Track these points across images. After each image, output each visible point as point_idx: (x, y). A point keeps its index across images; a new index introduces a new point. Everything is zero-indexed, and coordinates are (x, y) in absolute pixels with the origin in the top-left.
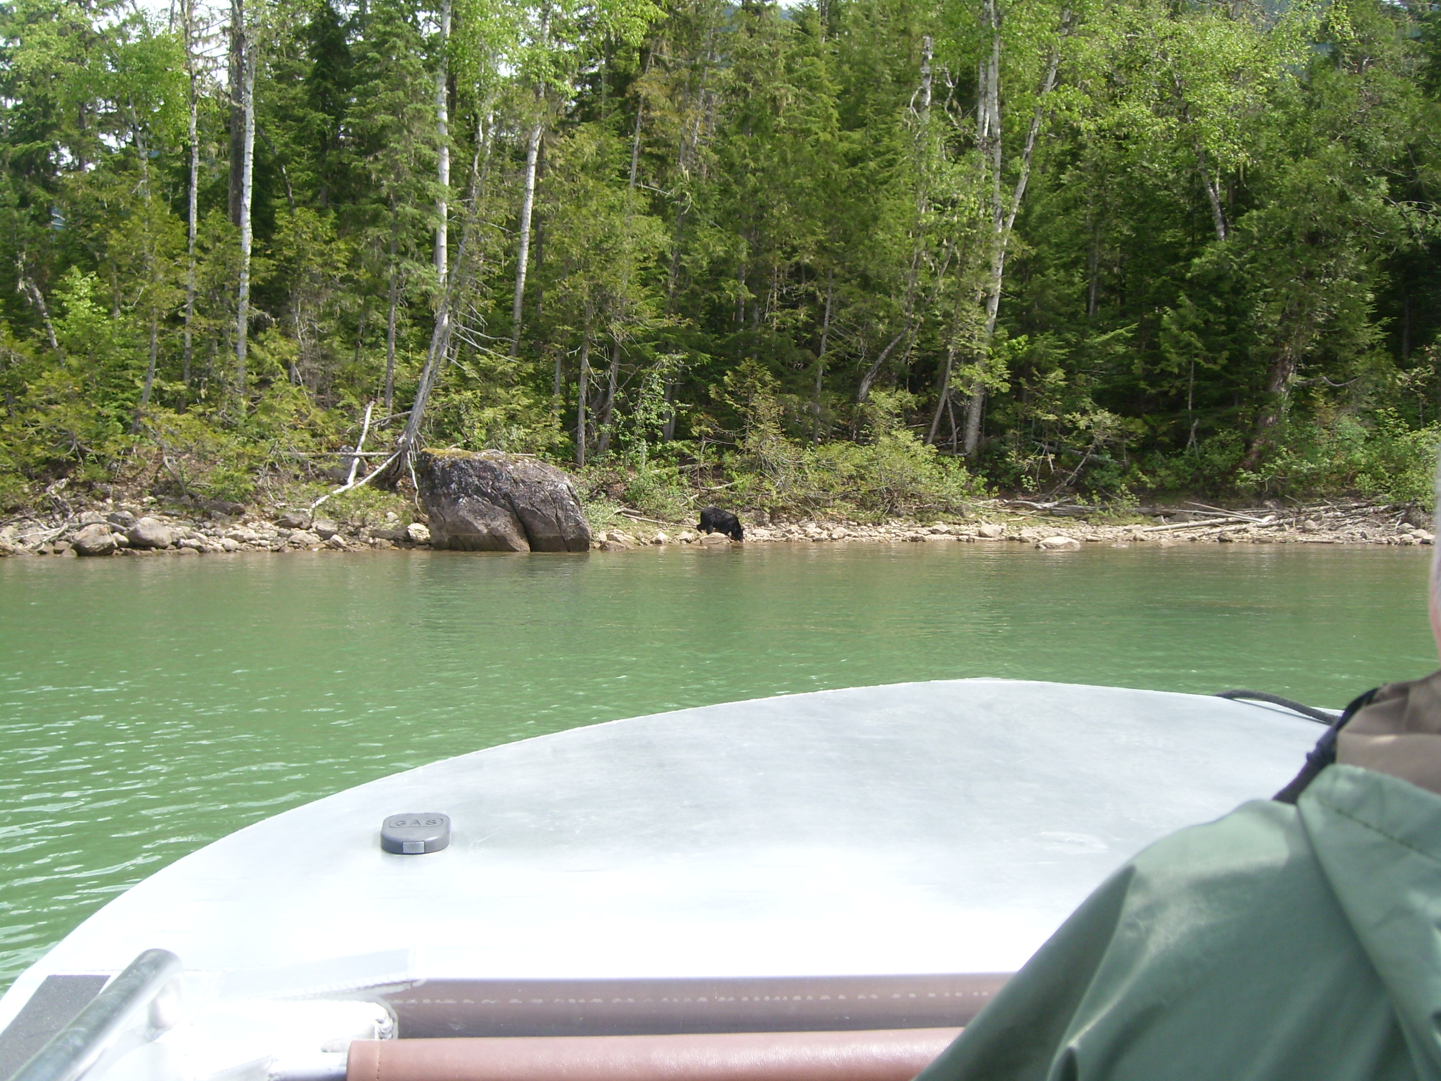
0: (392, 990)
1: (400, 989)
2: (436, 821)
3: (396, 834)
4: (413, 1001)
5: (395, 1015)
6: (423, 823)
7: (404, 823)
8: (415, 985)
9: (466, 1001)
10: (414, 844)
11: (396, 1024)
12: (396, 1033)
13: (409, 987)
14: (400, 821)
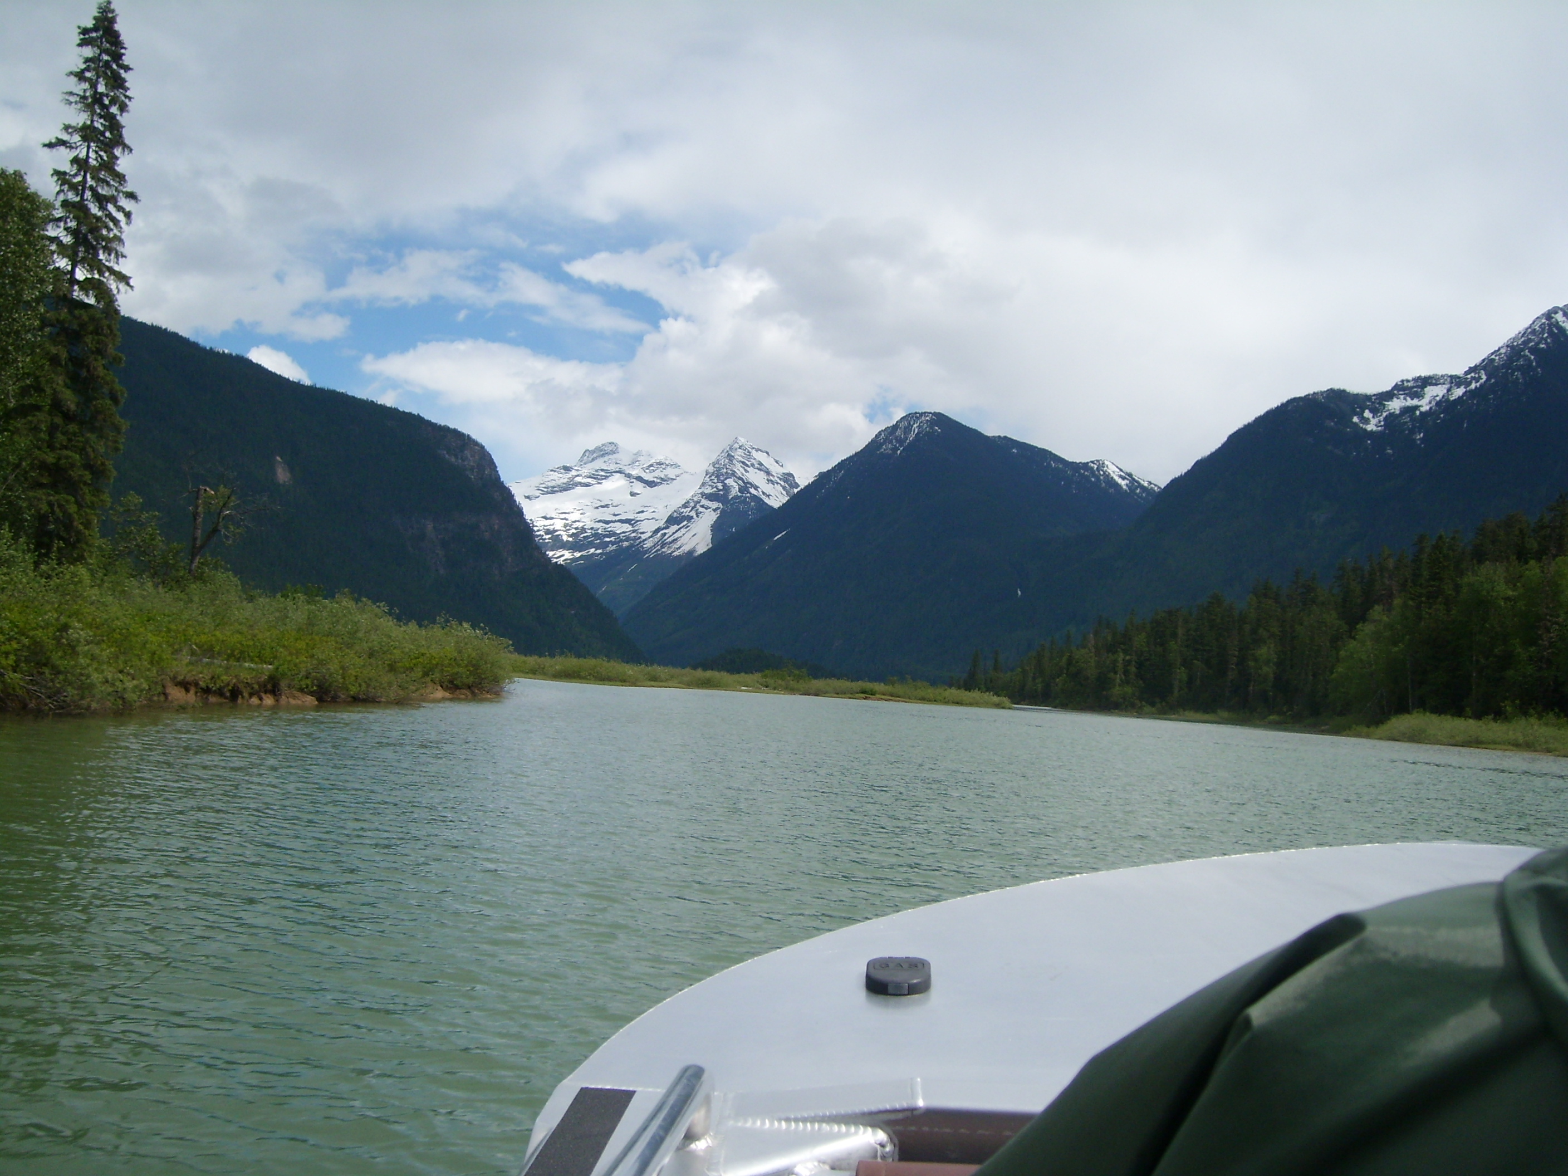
0: (893, 1117)
1: (900, 1116)
2: (918, 965)
3: (881, 975)
4: (913, 1128)
5: (897, 1142)
6: (905, 966)
7: (887, 966)
8: (915, 1113)
9: (963, 1131)
10: (898, 986)
11: (897, 1149)
12: (897, 1157)
13: (909, 1114)
14: (884, 963)
